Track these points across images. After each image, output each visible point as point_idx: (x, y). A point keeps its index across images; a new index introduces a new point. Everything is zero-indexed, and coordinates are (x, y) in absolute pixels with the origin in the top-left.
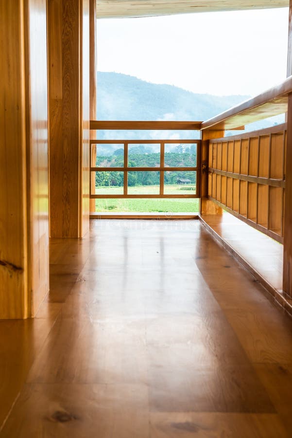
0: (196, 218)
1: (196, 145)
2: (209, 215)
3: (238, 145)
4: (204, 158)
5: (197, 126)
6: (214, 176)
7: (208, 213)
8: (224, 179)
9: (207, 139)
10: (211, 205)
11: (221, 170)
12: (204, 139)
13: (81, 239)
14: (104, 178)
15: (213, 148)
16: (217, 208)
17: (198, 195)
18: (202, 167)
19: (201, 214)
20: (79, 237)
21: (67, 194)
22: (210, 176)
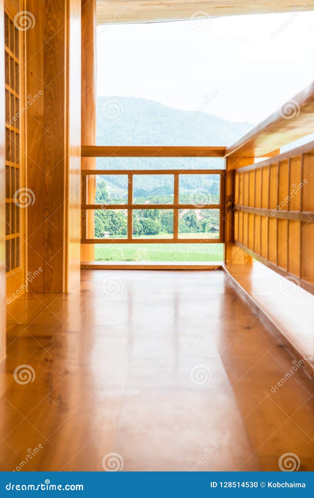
0: (220, 268)
1: (218, 176)
2: (236, 265)
3: (266, 173)
4: (229, 193)
5: (221, 152)
6: (241, 214)
7: (234, 262)
8: (252, 217)
9: (233, 168)
10: (237, 252)
11: (249, 206)
12: (229, 169)
13: (66, 294)
14: (121, 225)
15: (240, 180)
16: (246, 256)
17: (222, 239)
18: (227, 203)
19: (226, 263)
20: (64, 291)
21: (49, 236)
22: (236, 215)
